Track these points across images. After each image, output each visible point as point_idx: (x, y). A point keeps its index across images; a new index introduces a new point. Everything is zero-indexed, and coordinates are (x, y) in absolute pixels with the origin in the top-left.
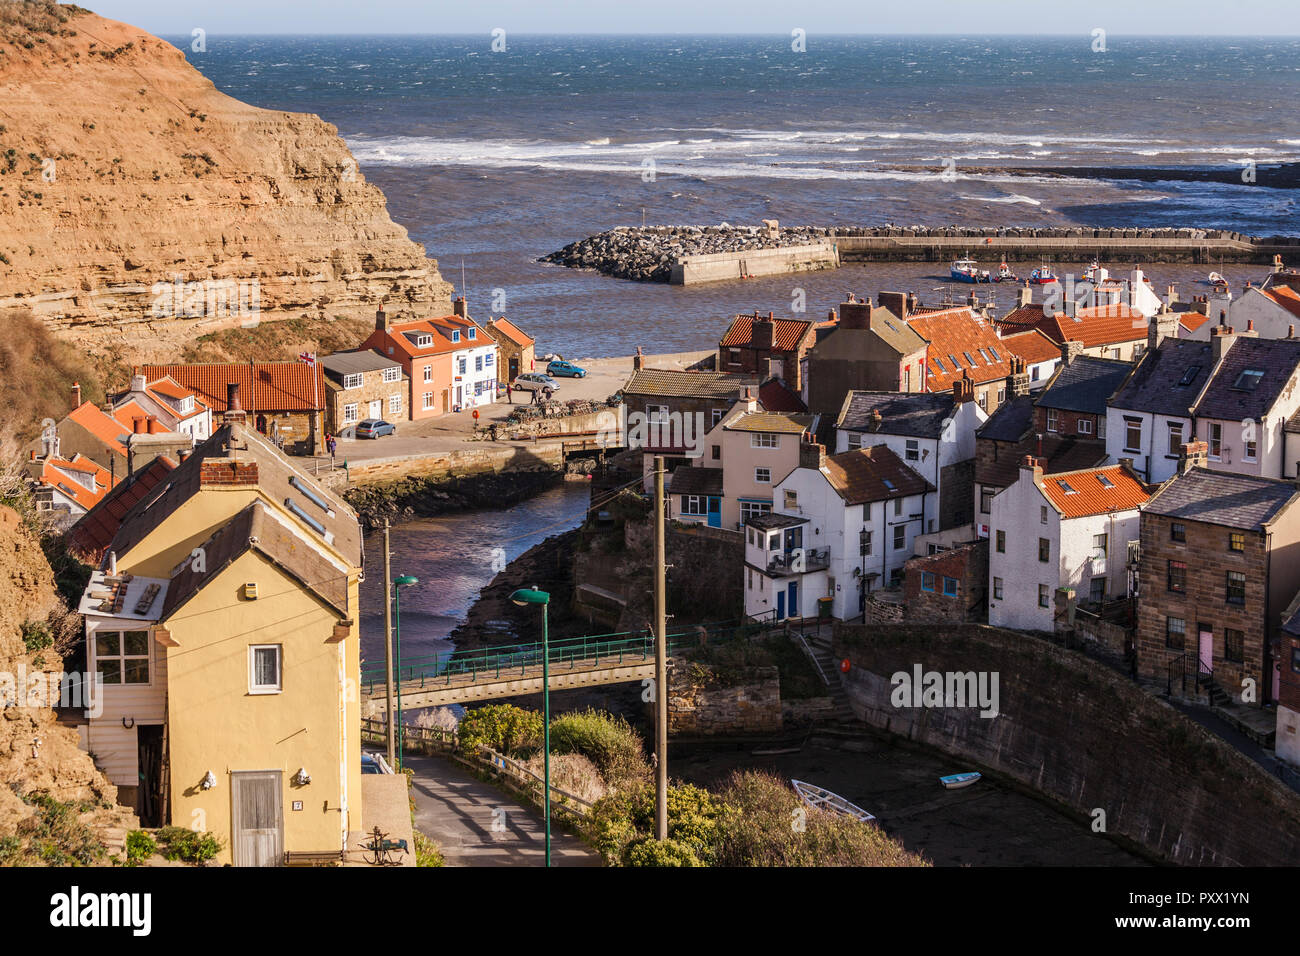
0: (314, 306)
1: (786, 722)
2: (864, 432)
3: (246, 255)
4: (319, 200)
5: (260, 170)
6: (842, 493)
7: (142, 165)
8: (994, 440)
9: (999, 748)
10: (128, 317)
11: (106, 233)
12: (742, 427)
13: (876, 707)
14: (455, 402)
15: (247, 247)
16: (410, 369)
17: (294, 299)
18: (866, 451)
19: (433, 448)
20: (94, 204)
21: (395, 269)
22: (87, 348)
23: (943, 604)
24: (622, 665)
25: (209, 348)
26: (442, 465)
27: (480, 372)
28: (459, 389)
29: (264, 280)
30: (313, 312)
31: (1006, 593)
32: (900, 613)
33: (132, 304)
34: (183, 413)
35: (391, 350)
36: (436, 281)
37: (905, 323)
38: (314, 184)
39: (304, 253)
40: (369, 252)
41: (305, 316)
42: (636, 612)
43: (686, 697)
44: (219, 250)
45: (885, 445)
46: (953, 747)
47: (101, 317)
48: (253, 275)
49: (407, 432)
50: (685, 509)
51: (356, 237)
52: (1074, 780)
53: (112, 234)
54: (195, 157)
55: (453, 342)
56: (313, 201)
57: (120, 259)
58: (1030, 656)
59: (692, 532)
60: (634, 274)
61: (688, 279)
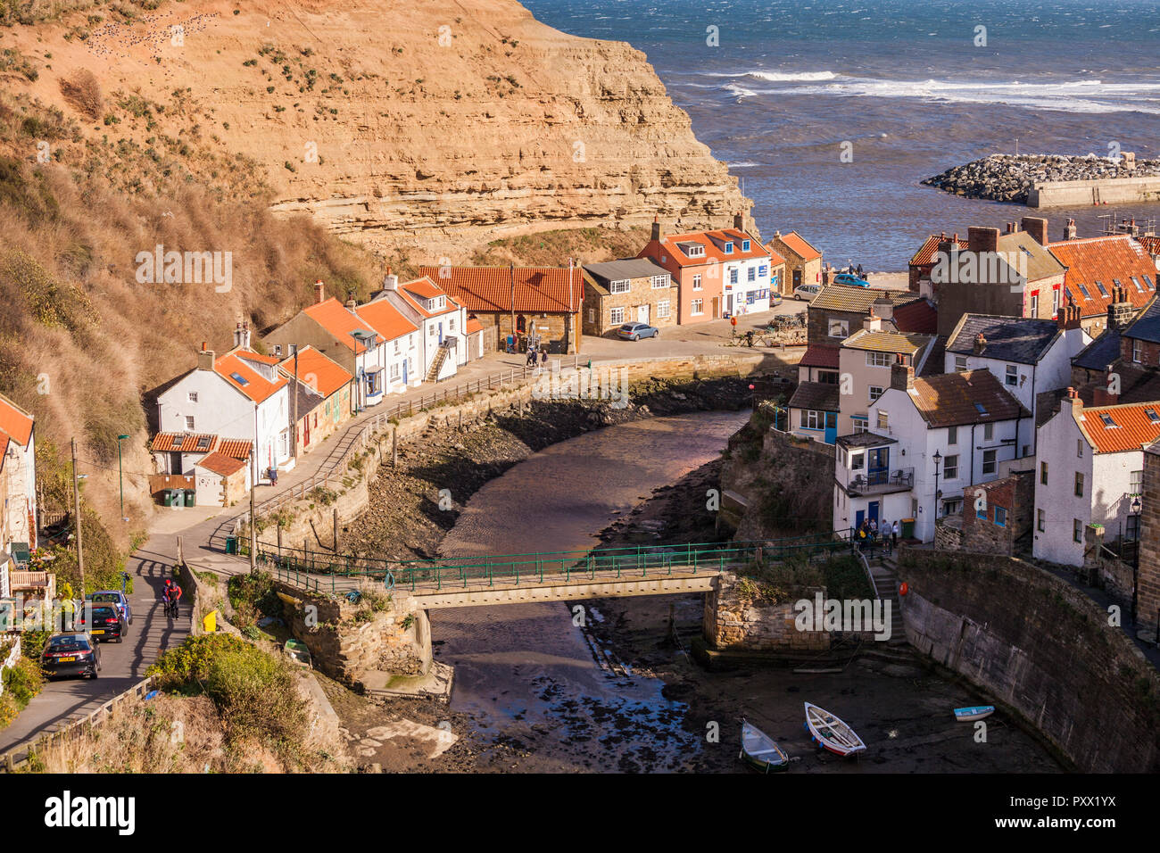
0: (612, 216)
1: (832, 643)
2: (969, 355)
3: (543, 169)
4: (623, 120)
5: (564, 91)
6: (927, 416)
7: (444, 85)
8: (1086, 368)
9: (1013, 683)
10: (420, 222)
11: (401, 146)
12: (859, 345)
13: (924, 632)
14: (725, 309)
15: (546, 162)
16: (680, 276)
17: (591, 209)
18: (967, 375)
19: (682, 351)
20: (391, 119)
21: (692, 185)
22: (377, 248)
23: (993, 533)
24: (670, 576)
25: (499, 252)
26: (685, 367)
27: (752, 282)
28: (730, 298)
29: (561, 192)
30: (610, 222)
31: (1047, 526)
32: (958, 540)
33: (424, 210)
34: (431, 311)
35: (664, 259)
36: (735, 196)
37: (1045, 248)
38: (619, 106)
39: (603, 168)
40: (668, 168)
41: (601, 226)
42: (752, 521)
43: (734, 612)
44: (515, 164)
45: (987, 369)
46: (980, 679)
47: (393, 221)
48: (550, 187)
49: (670, 335)
50: (804, 424)
51: (656, 154)
52: (1065, 724)
53: (407, 147)
54: (499, 79)
55: (726, 253)
56: (618, 121)
57: (411, 170)
58: (1047, 592)
59: (805, 446)
60: (997, 197)
61: (1043, 203)
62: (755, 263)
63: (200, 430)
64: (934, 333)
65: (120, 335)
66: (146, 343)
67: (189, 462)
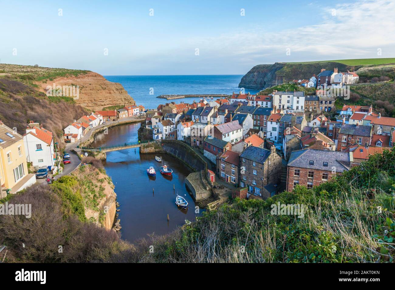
0: (119, 104)
5: (112, 89)
6: (163, 125)
10: (95, 106)
12: (154, 117)
14: (134, 114)
15: (110, 98)
16: (128, 111)
17: (116, 103)
18: (167, 120)
20: (90, 93)
22: (89, 109)
23: (172, 138)
27: (137, 111)
31: (179, 136)
32: (168, 139)
33: (95, 104)
34: (98, 116)
35: (126, 109)
39: (117, 98)
40: (125, 98)
43: (143, 149)
44: (106, 98)
45: (169, 119)
47: (91, 106)
48: (111, 101)
50: (148, 127)
51: (124, 96)
53: (92, 96)
54: (103, 88)
55: (133, 108)
56: (119, 92)
57: (93, 99)
58: (180, 144)
59: (149, 129)
62: (137, 109)
63: (70, 133)
64: (162, 115)
65: (59, 122)
66: (62, 123)
67: (69, 137)
